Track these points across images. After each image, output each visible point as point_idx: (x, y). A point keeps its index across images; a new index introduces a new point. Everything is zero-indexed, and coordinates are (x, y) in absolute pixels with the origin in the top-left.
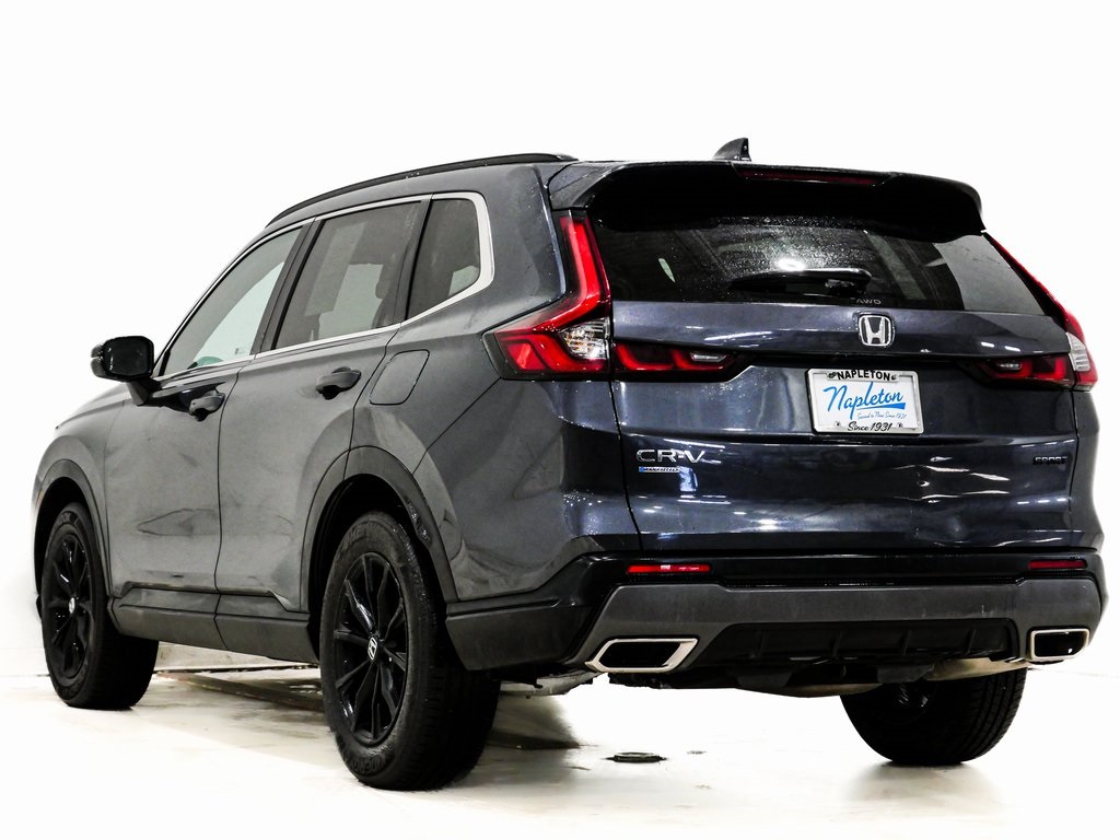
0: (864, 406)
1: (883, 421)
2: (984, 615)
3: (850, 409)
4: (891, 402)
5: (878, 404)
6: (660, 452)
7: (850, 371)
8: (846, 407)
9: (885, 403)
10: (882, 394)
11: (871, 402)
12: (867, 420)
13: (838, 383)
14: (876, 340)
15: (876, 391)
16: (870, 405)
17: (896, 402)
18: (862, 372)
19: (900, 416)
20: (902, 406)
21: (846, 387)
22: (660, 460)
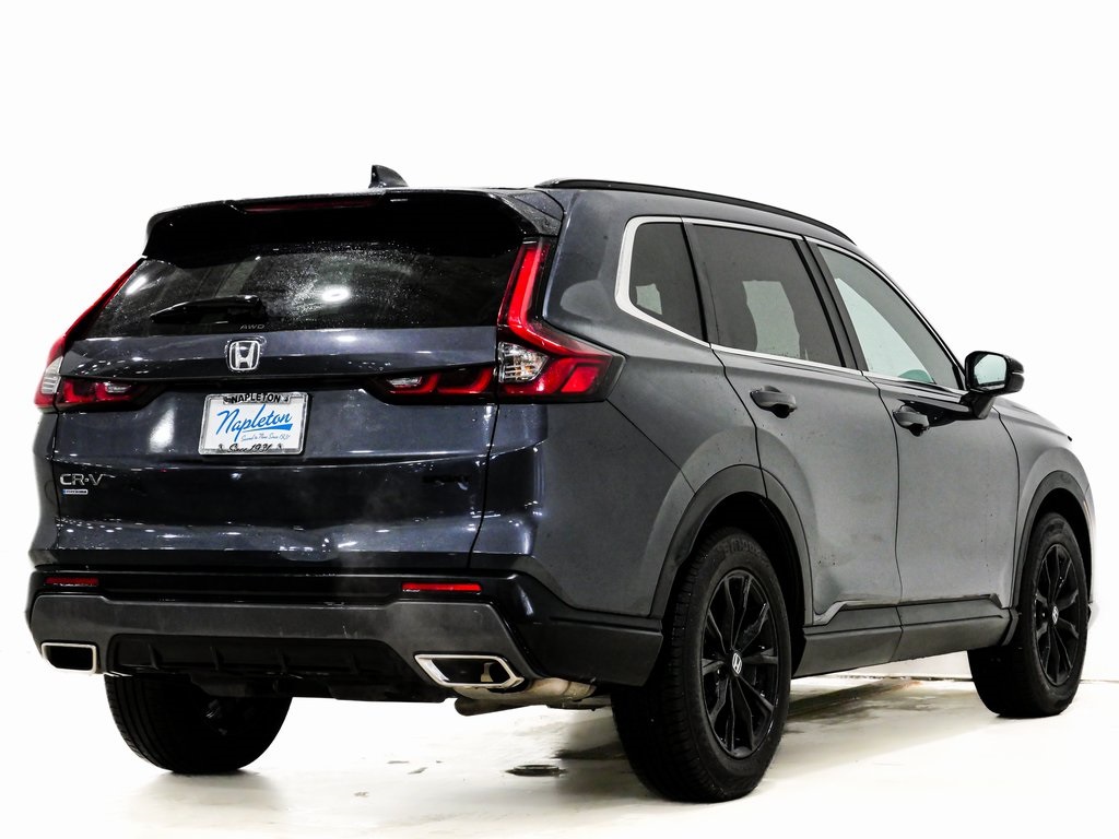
0: (251, 428)
1: (263, 442)
2: (347, 636)
3: (236, 432)
4: (279, 424)
5: (265, 426)
7: (244, 395)
8: (233, 430)
9: (272, 425)
10: (272, 415)
11: (259, 424)
12: (247, 442)
13: (231, 408)
14: (244, 365)
15: (266, 413)
16: (257, 427)
17: (283, 423)
18: (255, 395)
19: (283, 437)
20: (288, 427)
21: (238, 411)
22: (74, 483)
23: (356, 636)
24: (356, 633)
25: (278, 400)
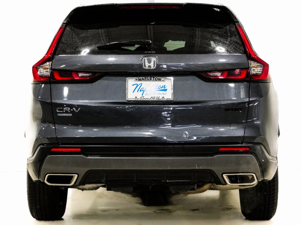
1: (156, 96)
2: (197, 168)
4: (161, 89)
6: (64, 109)
7: (144, 78)
8: (141, 91)
12: (149, 96)
13: (139, 83)
14: (149, 67)
17: (163, 88)
18: (149, 78)
19: (164, 94)
20: (166, 90)
21: (142, 84)
22: (64, 111)
23: (201, 168)
24: (201, 167)
25: (160, 80)
